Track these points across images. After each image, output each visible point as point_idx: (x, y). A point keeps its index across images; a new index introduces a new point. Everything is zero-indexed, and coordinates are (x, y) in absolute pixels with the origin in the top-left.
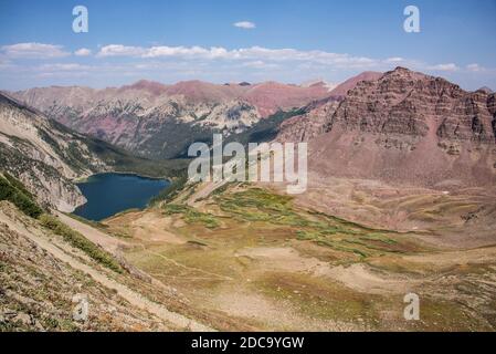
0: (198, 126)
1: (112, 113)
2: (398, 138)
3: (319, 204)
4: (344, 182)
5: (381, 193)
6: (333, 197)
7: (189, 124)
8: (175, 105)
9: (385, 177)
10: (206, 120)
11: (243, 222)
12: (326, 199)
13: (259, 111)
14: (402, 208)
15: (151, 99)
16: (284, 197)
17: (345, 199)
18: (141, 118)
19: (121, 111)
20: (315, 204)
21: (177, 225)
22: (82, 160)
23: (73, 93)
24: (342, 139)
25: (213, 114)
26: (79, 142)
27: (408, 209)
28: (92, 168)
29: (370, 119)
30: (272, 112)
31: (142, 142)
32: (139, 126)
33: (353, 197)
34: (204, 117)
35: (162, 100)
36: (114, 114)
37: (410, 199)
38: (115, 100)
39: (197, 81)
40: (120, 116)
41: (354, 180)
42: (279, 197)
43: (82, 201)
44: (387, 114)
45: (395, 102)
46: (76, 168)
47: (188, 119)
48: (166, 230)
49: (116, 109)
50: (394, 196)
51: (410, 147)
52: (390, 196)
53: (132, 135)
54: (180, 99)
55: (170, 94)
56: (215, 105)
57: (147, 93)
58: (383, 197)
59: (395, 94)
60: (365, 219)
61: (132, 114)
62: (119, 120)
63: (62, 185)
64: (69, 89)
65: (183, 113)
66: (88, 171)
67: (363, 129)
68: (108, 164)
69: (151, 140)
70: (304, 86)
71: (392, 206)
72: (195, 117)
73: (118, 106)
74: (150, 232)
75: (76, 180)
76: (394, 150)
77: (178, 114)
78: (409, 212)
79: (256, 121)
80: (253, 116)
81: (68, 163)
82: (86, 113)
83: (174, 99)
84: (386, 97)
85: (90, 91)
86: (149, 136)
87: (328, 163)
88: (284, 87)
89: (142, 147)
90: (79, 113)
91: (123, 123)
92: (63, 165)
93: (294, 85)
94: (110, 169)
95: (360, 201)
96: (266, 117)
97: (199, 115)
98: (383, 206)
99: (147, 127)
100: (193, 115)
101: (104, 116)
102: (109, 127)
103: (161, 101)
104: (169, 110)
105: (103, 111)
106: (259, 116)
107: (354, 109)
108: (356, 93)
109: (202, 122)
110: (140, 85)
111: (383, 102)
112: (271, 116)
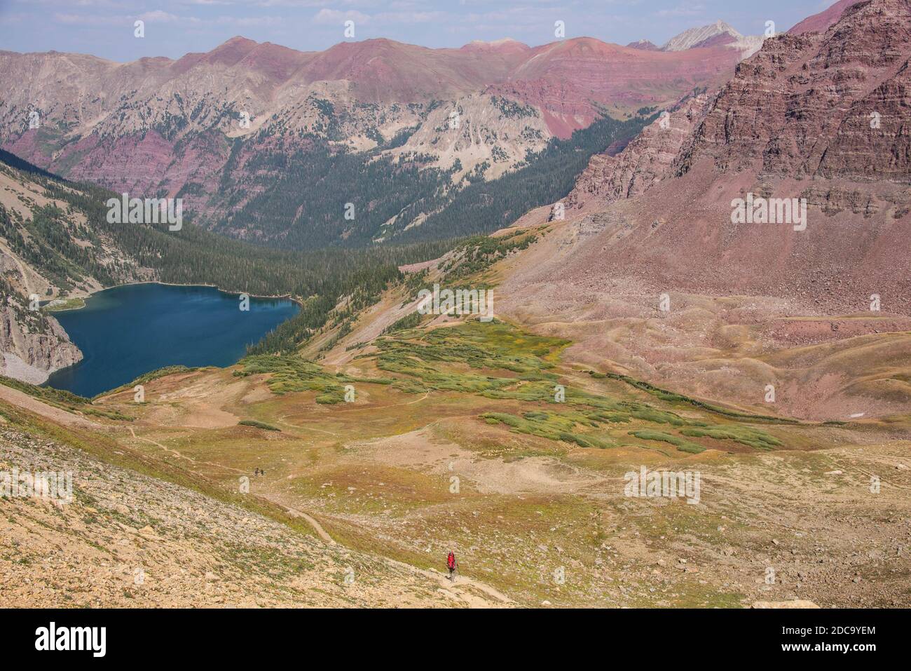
0: (386, 162)
1: (159, 129)
2: (861, 189)
3: (625, 353)
4: (703, 304)
5: (791, 329)
6: (663, 340)
7: (364, 156)
8: (326, 108)
9: (814, 291)
10: (406, 148)
11: (412, 392)
12: (646, 343)
13: (548, 120)
14: (833, 368)
15: (264, 91)
16: (546, 341)
17: (693, 344)
18: (238, 144)
19: (182, 123)
20: (615, 355)
21: (251, 397)
22: (73, 253)
23: (46, 71)
24: (714, 191)
25: (425, 129)
26: (62, 205)
27: (849, 369)
28: (101, 274)
29: (790, 139)
30: (582, 122)
31: (239, 207)
32: (231, 165)
33: (716, 339)
34: (402, 139)
35: (293, 91)
36: (167, 130)
37: (861, 343)
38: (167, 92)
39: (384, 41)
40: (180, 135)
41: (728, 299)
42: (535, 340)
43: (69, 355)
44: (834, 123)
45: (860, 90)
46: (56, 273)
47: (360, 143)
48: (224, 409)
49: (169, 119)
50: (823, 336)
51: (891, 212)
52: (811, 337)
53: (213, 187)
54: (338, 90)
55: (313, 77)
56: (433, 106)
57: (250, 75)
58: (792, 340)
59: (862, 69)
60: (732, 392)
61: (213, 132)
62: (178, 149)
63: (12, 314)
64: (36, 61)
65: (346, 127)
66: (91, 280)
67: (769, 168)
68: (143, 263)
69: (261, 200)
70: (674, 47)
71: (811, 360)
72: (379, 138)
73: (174, 110)
74: (187, 412)
75: (56, 303)
76: (847, 219)
77: (333, 132)
78: (851, 374)
79: (539, 148)
80: (531, 134)
81: (34, 260)
82: (87, 127)
83: (322, 90)
84: (839, 78)
85: (96, 66)
86: (259, 189)
87: (672, 256)
88: (615, 51)
89: (242, 219)
90: (66, 127)
91: (191, 155)
92: (21, 265)
93: (647, 46)
94: (148, 275)
95: (729, 347)
96: (566, 136)
97: (389, 132)
98: (787, 363)
99: (252, 166)
100: (372, 134)
101: (137, 138)
102: (152, 167)
103: (287, 96)
104: (310, 121)
105: (134, 123)
106: (547, 135)
107: (750, 112)
108: (758, 72)
109: (397, 152)
110: (233, 53)
111: (828, 90)
112: (578, 134)
